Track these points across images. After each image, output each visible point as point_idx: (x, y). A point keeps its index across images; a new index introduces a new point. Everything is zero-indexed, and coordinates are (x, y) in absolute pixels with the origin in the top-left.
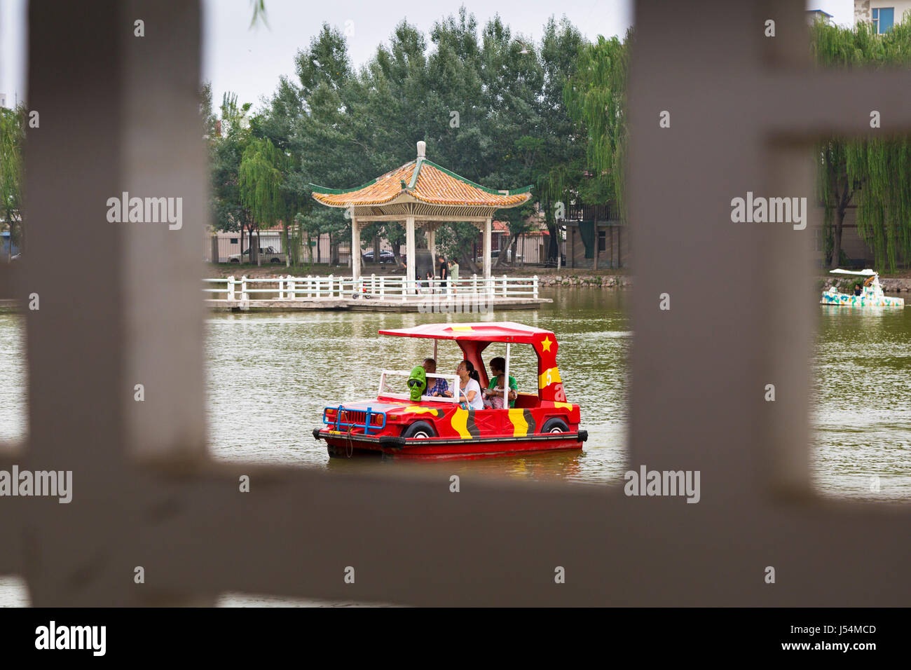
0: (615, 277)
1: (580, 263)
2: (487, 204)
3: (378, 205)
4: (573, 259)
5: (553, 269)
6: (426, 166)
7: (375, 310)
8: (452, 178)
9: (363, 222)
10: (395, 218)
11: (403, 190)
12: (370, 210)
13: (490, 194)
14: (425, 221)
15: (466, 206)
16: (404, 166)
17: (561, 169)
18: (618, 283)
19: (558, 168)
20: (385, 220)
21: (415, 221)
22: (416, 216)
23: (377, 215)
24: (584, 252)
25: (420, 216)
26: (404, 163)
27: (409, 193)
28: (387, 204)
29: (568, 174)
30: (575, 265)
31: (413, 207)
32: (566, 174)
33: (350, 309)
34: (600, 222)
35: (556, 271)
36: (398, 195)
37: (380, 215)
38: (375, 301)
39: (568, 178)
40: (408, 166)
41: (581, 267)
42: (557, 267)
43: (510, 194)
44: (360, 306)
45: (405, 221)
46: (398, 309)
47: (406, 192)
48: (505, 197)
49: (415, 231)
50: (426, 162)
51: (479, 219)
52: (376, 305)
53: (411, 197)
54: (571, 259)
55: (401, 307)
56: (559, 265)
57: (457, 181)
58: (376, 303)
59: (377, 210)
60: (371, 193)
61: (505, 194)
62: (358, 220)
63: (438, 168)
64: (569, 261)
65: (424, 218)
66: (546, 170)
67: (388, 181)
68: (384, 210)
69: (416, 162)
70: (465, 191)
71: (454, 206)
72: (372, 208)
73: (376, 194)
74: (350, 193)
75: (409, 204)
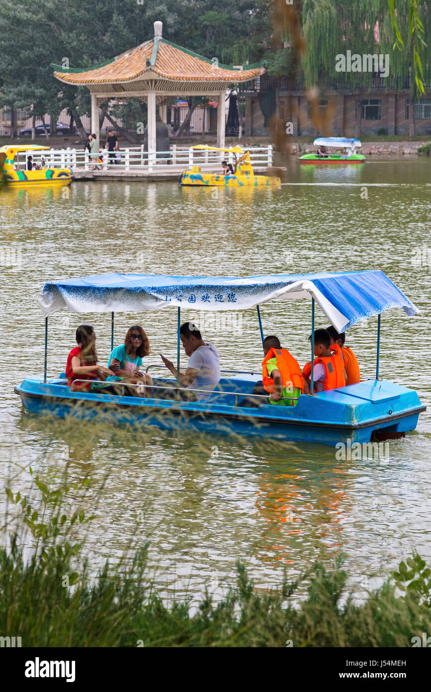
0: (297, 145)
1: (258, 132)
2: (225, 79)
3: (121, 82)
4: (252, 127)
5: (234, 138)
6: (163, 45)
7: (121, 180)
8: (188, 56)
9: (102, 99)
10: (136, 94)
11: (148, 68)
12: (111, 87)
13: (225, 70)
14: (165, 97)
15: (205, 81)
16: (141, 45)
17: (245, 42)
18: (300, 150)
19: (241, 42)
20: (125, 96)
21: (156, 97)
22: (157, 91)
23: (117, 91)
24: (263, 121)
25: (160, 92)
26: (141, 42)
27: (153, 71)
28: (131, 81)
29: (252, 47)
30: (254, 134)
31: (155, 83)
32: (250, 48)
33: (95, 179)
34: (280, 92)
35: (238, 139)
36: (142, 73)
37: (121, 91)
38: (122, 171)
39: (252, 51)
40: (145, 45)
41: (260, 136)
42: (238, 136)
43: (244, 69)
44: (107, 176)
45: (147, 97)
46: (146, 179)
47: (151, 69)
48: (240, 72)
49: (156, 105)
50: (163, 41)
51: (215, 93)
52: (122, 175)
53: (154, 74)
54: (250, 128)
55: (148, 177)
56: (240, 134)
57: (194, 58)
58: (122, 173)
59: (117, 87)
60: (111, 71)
61: (239, 69)
62: (98, 96)
63: (174, 47)
64: (248, 130)
65: (164, 93)
66: (231, 44)
67: (127, 60)
68: (124, 87)
69: (153, 41)
70: (202, 68)
71: (194, 81)
72: (113, 85)
73: (118, 71)
74: (90, 72)
75: (151, 80)
